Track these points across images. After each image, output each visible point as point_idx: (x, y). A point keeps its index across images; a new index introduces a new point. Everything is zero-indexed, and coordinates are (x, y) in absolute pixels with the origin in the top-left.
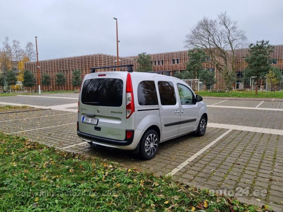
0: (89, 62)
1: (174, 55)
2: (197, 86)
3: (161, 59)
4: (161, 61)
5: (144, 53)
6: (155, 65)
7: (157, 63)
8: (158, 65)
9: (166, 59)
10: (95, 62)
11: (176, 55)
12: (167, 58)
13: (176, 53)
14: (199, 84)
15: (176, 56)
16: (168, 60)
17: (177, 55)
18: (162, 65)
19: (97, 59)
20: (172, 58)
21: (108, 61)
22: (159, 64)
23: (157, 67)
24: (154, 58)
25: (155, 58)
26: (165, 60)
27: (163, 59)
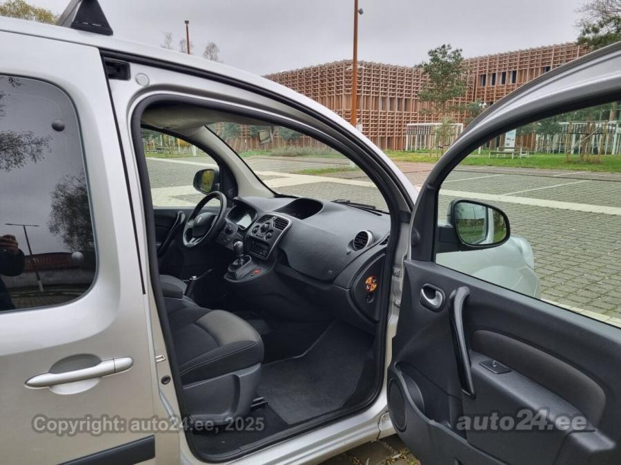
0: (322, 81)
1: (550, 55)
2: (611, 139)
3: (510, 68)
4: (509, 72)
5: (444, 47)
6: (493, 84)
7: (499, 80)
8: (501, 85)
9: (525, 66)
10: (336, 80)
11: (555, 54)
12: (528, 64)
13: (556, 50)
14: (615, 136)
15: (555, 59)
16: (532, 70)
17: (560, 55)
18: (511, 83)
19: (342, 74)
20: (543, 64)
21: (366, 76)
22: (503, 82)
23: (497, 91)
24: (490, 67)
25: (495, 66)
26: (521, 71)
27: (515, 68)
